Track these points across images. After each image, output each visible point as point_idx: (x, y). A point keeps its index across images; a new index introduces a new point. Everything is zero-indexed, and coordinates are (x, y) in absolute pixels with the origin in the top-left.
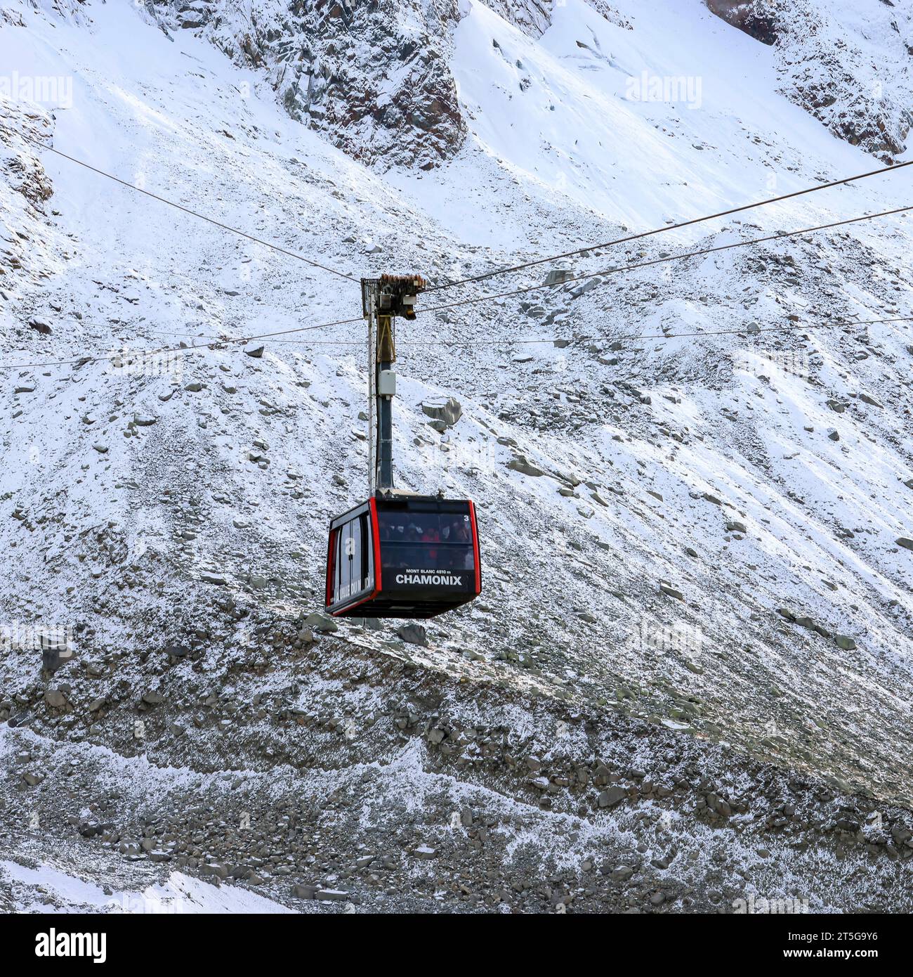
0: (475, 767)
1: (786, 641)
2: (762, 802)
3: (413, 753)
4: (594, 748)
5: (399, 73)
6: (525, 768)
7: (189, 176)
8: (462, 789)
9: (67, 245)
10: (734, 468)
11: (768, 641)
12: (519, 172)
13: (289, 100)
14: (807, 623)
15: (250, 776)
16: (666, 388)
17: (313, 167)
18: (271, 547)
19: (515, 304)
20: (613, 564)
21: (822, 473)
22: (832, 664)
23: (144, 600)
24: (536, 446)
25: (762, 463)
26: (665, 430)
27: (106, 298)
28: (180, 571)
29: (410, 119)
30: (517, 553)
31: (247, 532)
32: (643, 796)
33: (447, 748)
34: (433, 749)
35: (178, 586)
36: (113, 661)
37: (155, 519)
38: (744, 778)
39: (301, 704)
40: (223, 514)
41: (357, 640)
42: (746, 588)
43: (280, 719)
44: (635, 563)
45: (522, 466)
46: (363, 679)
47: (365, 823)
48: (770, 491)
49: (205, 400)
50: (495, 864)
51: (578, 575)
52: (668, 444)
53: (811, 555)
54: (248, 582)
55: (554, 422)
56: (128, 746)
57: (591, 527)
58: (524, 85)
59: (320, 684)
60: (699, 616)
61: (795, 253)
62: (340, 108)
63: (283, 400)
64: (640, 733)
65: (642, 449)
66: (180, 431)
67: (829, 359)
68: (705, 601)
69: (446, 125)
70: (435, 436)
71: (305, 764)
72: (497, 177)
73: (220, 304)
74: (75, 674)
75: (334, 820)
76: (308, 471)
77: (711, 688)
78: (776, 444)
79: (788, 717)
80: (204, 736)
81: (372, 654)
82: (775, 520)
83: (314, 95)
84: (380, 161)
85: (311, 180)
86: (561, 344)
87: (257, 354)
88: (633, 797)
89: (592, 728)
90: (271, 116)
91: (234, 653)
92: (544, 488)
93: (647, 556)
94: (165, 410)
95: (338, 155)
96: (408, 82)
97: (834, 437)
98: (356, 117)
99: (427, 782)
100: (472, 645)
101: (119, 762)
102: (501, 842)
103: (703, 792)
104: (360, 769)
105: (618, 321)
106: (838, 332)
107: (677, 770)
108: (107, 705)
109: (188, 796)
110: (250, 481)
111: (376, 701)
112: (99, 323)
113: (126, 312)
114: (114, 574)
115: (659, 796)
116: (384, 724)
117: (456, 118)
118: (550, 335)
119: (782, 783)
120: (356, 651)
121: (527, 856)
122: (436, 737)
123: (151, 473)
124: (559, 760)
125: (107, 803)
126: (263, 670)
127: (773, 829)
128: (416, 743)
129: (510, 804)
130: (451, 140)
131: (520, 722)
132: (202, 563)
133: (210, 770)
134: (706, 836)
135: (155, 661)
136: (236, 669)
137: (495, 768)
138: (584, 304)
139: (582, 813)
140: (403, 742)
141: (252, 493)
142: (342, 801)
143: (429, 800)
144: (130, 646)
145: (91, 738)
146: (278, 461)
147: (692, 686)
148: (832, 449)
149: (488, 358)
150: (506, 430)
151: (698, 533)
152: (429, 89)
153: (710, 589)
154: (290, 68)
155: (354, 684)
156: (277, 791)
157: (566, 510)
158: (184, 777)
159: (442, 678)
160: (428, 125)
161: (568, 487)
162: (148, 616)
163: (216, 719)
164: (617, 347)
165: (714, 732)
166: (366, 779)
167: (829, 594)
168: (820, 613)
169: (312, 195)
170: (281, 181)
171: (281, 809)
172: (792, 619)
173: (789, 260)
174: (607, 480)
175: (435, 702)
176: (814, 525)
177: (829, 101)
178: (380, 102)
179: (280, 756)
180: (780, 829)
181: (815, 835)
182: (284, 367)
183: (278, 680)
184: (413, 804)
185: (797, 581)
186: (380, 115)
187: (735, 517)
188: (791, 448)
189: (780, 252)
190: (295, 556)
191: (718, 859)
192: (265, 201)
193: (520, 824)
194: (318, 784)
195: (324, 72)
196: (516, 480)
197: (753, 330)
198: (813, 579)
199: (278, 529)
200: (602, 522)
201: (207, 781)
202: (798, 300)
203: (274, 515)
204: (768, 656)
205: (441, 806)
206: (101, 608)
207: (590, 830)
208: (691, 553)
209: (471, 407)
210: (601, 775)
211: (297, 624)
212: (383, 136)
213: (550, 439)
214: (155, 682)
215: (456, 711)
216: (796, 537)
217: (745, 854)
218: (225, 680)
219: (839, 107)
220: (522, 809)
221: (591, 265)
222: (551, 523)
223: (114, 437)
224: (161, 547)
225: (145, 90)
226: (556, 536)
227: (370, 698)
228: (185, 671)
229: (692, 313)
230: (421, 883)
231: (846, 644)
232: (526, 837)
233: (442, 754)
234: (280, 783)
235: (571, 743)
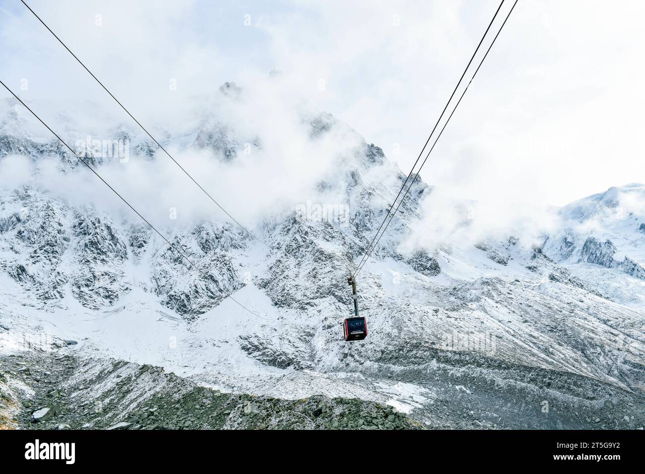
0: (444, 362)
2: (486, 363)
3: (435, 360)
4: (460, 357)
5: (430, 263)
6: (451, 361)
7: (401, 281)
8: (442, 366)
9: (384, 293)
10: (482, 313)
12: (449, 274)
13: (415, 268)
15: (412, 366)
16: (471, 303)
17: (419, 278)
18: (412, 333)
19: (449, 293)
20: (463, 330)
21: (495, 313)
22: (499, 341)
23: (395, 342)
24: (451, 314)
25: (486, 312)
26: (471, 309)
27: (390, 300)
28: (399, 338)
29: (432, 269)
31: (409, 331)
32: (469, 364)
33: (439, 359)
34: (437, 360)
35: (399, 340)
36: (391, 352)
37: (396, 331)
38: (483, 360)
39: (418, 355)
40: (405, 329)
41: (425, 345)
42: (485, 331)
43: (415, 358)
44: (467, 329)
45: (448, 317)
46: (426, 351)
47: (428, 372)
48: (488, 316)
49: (402, 313)
50: (448, 376)
52: (472, 311)
53: (495, 325)
54: (409, 338)
55: (454, 310)
56: (394, 364)
57: (460, 325)
58: (449, 262)
59: (420, 352)
61: (489, 281)
62: (422, 269)
63: (413, 311)
64: (467, 354)
65: (467, 312)
66: (398, 317)
67: (495, 296)
70: (435, 314)
71: (419, 364)
72: (446, 276)
73: (406, 299)
74: (386, 354)
75: (424, 372)
76: (417, 321)
78: (488, 309)
80: (404, 361)
81: (427, 347)
82: (489, 320)
83: (418, 267)
84: (429, 276)
85: (418, 279)
86: (456, 298)
87: (409, 305)
88: (467, 364)
89: (460, 354)
90: (412, 271)
91: (408, 349)
92: (452, 320)
93: (469, 328)
94: (396, 315)
95: (422, 275)
96: (431, 264)
97: (497, 307)
98: (425, 269)
99: (437, 365)
101: (393, 366)
102: (448, 373)
103: (477, 362)
104: (427, 364)
105: (463, 294)
106: (496, 291)
107: (473, 359)
108: (391, 358)
109: (403, 370)
110: (409, 323)
111: (428, 354)
112: (389, 304)
113: (393, 301)
114: (390, 339)
115: (471, 363)
116: (430, 357)
117: (439, 268)
118: (454, 297)
119: (489, 360)
120: (425, 347)
121: (452, 375)
122: (437, 358)
123: (395, 324)
124: (455, 360)
125: (392, 373)
126: (412, 351)
127: (488, 367)
128: (435, 359)
129: (449, 367)
130: (439, 271)
131: (449, 355)
132: (402, 336)
133: (406, 366)
134: (479, 369)
135: (397, 351)
136: (408, 351)
137: (446, 362)
138: (459, 292)
139: (460, 367)
140: (433, 359)
141: (409, 325)
142: (425, 369)
143: (437, 368)
144: (393, 349)
145: (389, 363)
146: (413, 320)
148: (497, 309)
149: (445, 302)
150: (446, 312)
151: (477, 324)
152: (435, 264)
153: (479, 332)
154: (414, 264)
156: (416, 368)
157: (456, 323)
158: (403, 368)
159: (437, 349)
160: (435, 269)
161: (456, 319)
162: (395, 345)
163: (406, 359)
164: (464, 298)
165: (479, 353)
166: (428, 365)
167: (498, 331)
168: (496, 333)
169: (419, 281)
170: (414, 280)
171: (416, 371)
174: (462, 317)
175: (436, 353)
176: (495, 320)
177: (495, 258)
178: (428, 267)
179: (416, 363)
180: (490, 367)
181: (495, 367)
182: (413, 307)
183: (414, 352)
184: (435, 368)
185: (493, 329)
186: (428, 269)
187: (482, 321)
188: (490, 309)
189: (486, 281)
190: (416, 334)
191: (481, 372)
192: (412, 283)
193: (451, 370)
194: (421, 367)
195: (419, 264)
196: (448, 319)
197: (483, 293)
198: (495, 329)
199: (413, 330)
200: (462, 324)
201: (406, 368)
202: (490, 288)
203: (413, 328)
205: (439, 369)
206: (389, 344)
207: (461, 370)
208: (476, 327)
209: (441, 309)
210: (462, 361)
211: (416, 344)
212: (429, 272)
213: (453, 312)
214: (397, 354)
215: (440, 354)
216: (492, 322)
217: (485, 371)
218: (407, 353)
219: (497, 258)
220: (451, 368)
221: (460, 287)
223: (389, 320)
224: (397, 334)
225: (394, 270)
226: (454, 326)
227: (427, 353)
228: (401, 352)
229: (474, 291)
230: (437, 380)
231: (501, 338)
232: (452, 372)
233: (439, 361)
234: (416, 367)
235: (457, 357)
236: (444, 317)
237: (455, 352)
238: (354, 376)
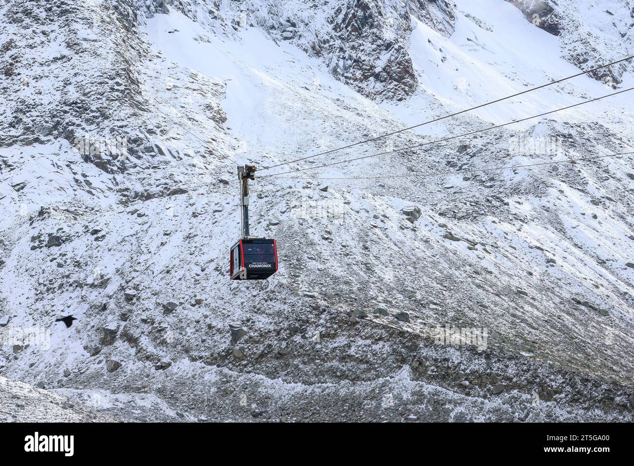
0: (434, 378)
1: (576, 313)
2: (568, 388)
3: (405, 372)
4: (489, 366)
5: (385, 57)
6: (458, 377)
7: (290, 108)
8: (429, 388)
9: (234, 142)
10: (549, 233)
11: (568, 314)
12: (443, 100)
13: (335, 71)
14: (586, 304)
15: (330, 386)
16: (516, 198)
17: (347, 102)
18: (335, 279)
19: (444, 162)
20: (494, 280)
21: (590, 234)
22: (598, 323)
23: (278, 306)
24: (457, 228)
25: (562, 230)
26: (516, 217)
28: (293, 292)
29: (391, 78)
30: (450, 277)
31: (324, 273)
32: (513, 388)
33: (421, 369)
34: (414, 370)
35: (293, 299)
36: (264, 335)
38: (560, 379)
39: (352, 351)
40: (313, 265)
41: (377, 321)
42: (557, 289)
43: (343, 359)
44: (505, 279)
45: (450, 237)
46: (381, 339)
48: (566, 244)
51: (479, 286)
52: (518, 224)
53: (587, 272)
54: (325, 296)
55: (464, 215)
56: (272, 375)
57: (484, 264)
58: (443, 60)
59: (360, 342)
60: (536, 303)
61: (573, 132)
62: (358, 74)
64: (510, 359)
65: (506, 227)
66: (290, 227)
67: (591, 181)
68: (538, 296)
69: (408, 80)
70: (409, 224)
71: (355, 379)
72: (433, 103)
73: (307, 167)
74: (246, 342)
75: (370, 405)
76: (351, 243)
77: (542, 336)
78: (568, 221)
79: (580, 347)
80: (307, 368)
81: (384, 327)
82: (569, 257)
83: (346, 69)
84: (378, 98)
85: (347, 108)
86: (466, 179)
87: (325, 190)
88: (508, 389)
89: (488, 357)
90: (327, 79)
91: (320, 329)
92: (461, 247)
93: (510, 276)
94: (283, 218)
95: (358, 96)
96: (389, 61)
97: (595, 217)
98: (366, 78)
99: (412, 385)
100: (431, 321)
101: (268, 382)
102: (448, 412)
103: (541, 385)
104: (381, 380)
105: (492, 166)
106: (595, 168)
107: (528, 375)
108: (262, 355)
109: (300, 396)
110: (324, 248)
111: (387, 348)
114: (263, 295)
115: (520, 387)
116: (391, 359)
117: (412, 76)
118: (461, 176)
119: (577, 379)
120: (377, 326)
121: (460, 418)
122: (416, 364)
124: (473, 372)
125: (264, 401)
126: (334, 336)
127: (574, 401)
128: (406, 368)
129: (451, 394)
130: (411, 86)
131: (455, 357)
132: (304, 288)
133: (311, 384)
134: (543, 405)
135: (284, 334)
137: (444, 378)
138: (476, 160)
139: (485, 397)
140: (400, 367)
141: (326, 254)
142: (375, 396)
143: (413, 394)
144: (272, 328)
145: (256, 371)
146: (337, 239)
147: (533, 335)
148: (594, 223)
149: (432, 187)
150: (442, 220)
151: (533, 264)
152: (399, 63)
153: (540, 290)
154: (334, 56)
155: (377, 341)
156: (343, 392)
157: (472, 256)
158: (299, 387)
159: (417, 337)
160: (399, 81)
161: (472, 245)
162: (279, 313)
163: (313, 360)
164: (492, 179)
165: (545, 357)
166: (384, 385)
167: (595, 290)
168: (592, 299)
169: (347, 115)
170: (332, 109)
171: (345, 401)
172: (579, 303)
173: (570, 136)
174: (490, 241)
175: (414, 348)
176: (587, 259)
177: (585, 61)
178: (377, 70)
179: (343, 376)
180: (577, 400)
181: (593, 403)
182: (338, 195)
183: (341, 341)
184: (406, 396)
185: (580, 285)
186: (377, 77)
187: (550, 256)
188: (575, 223)
189: (566, 132)
190: (346, 283)
191: (549, 416)
192: (326, 118)
193: (456, 403)
194: (362, 388)
195: (350, 58)
196: (448, 243)
197: (555, 169)
198: (588, 284)
199: (339, 271)
200: (488, 261)
201: (310, 389)
202: (575, 154)
203: (336, 264)
204: (568, 320)
205: (419, 396)
206: (258, 311)
207: (489, 405)
208: (530, 274)
209: (426, 210)
210: (493, 379)
211: (349, 314)
212: (379, 86)
213: (463, 224)
214: (284, 344)
215: (425, 352)
216: (579, 264)
217: (562, 413)
219: (591, 63)
220: (457, 396)
221: (479, 142)
222: (465, 263)
223: (260, 231)
224: (284, 281)
225: (267, 70)
226: (468, 268)
227: (384, 348)
228: (298, 338)
229: (526, 162)
231: (604, 313)
232: (460, 409)
233: (419, 372)
234: (344, 388)
235: (478, 365)
236: (436, 235)
237: (473, 349)
238: (141, 403)
